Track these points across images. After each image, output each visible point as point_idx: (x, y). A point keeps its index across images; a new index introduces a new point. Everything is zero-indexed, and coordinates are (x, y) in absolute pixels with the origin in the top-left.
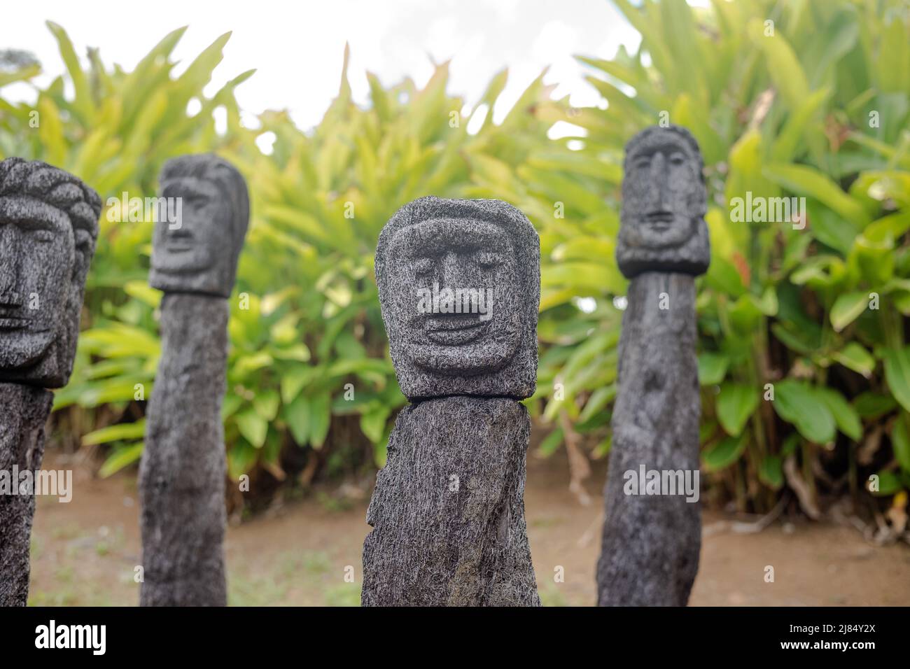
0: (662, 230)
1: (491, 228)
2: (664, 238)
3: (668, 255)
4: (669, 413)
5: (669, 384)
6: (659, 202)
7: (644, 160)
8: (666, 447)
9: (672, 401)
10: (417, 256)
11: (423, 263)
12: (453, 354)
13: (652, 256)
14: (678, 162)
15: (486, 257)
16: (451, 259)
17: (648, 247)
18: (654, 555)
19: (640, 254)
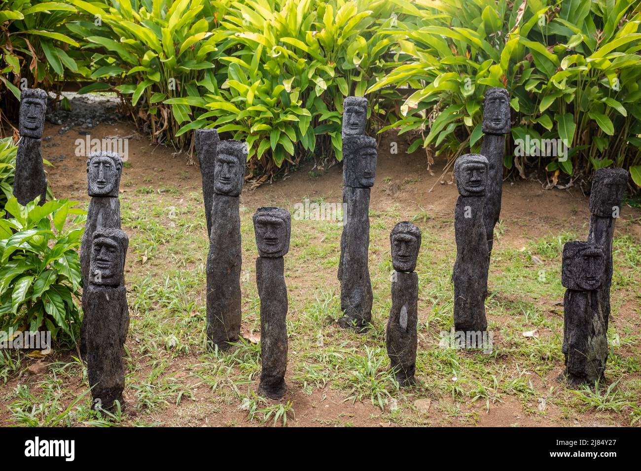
0: (498, 124)
1: (483, 165)
2: (498, 127)
3: (499, 132)
4: (496, 176)
5: (496, 168)
6: (497, 116)
7: (493, 100)
8: (494, 185)
9: (497, 172)
10: (468, 170)
11: (469, 172)
12: (474, 189)
13: (495, 132)
14: (503, 102)
15: (481, 171)
16: (475, 171)
17: (494, 129)
18: (489, 213)
19: (491, 131)
